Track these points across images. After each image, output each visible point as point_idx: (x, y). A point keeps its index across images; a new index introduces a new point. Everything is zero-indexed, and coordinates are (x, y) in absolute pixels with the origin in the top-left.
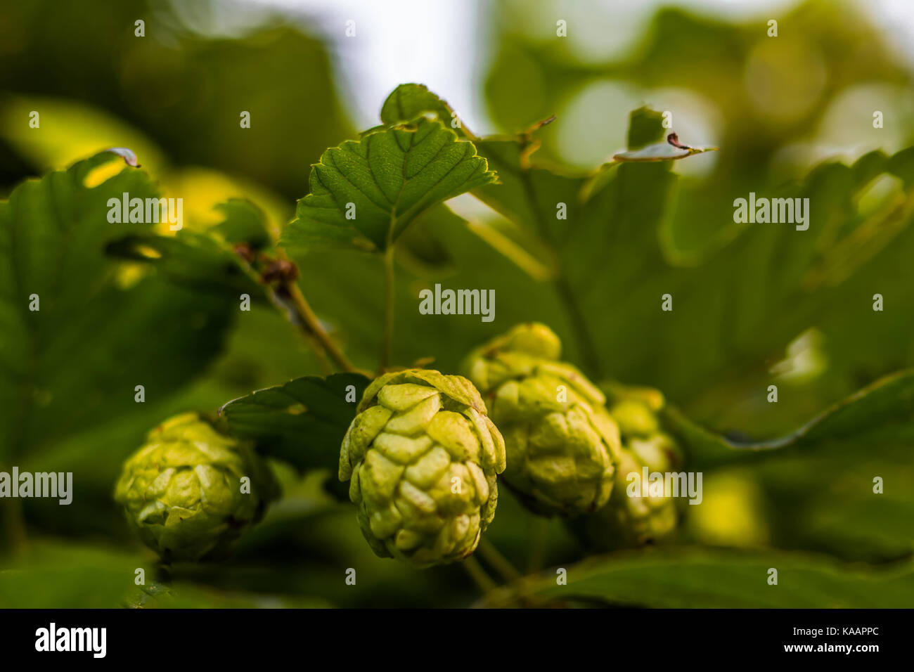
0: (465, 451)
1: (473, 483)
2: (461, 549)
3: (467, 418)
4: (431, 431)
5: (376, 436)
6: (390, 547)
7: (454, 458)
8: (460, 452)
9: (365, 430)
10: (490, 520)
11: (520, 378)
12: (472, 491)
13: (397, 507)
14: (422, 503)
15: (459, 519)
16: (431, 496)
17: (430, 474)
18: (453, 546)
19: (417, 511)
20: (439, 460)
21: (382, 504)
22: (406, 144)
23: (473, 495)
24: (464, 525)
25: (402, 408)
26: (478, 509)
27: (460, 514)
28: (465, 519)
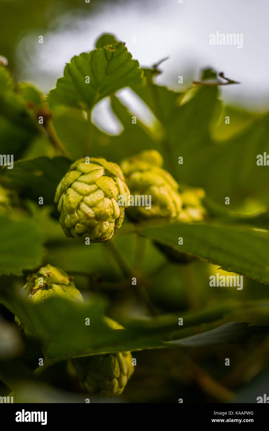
0: (112, 193)
1: (113, 208)
2: (104, 237)
3: (115, 181)
4: (98, 183)
5: (73, 183)
6: (72, 231)
7: (106, 196)
8: (109, 193)
9: (69, 179)
10: (119, 227)
11: (141, 171)
12: (112, 211)
13: (77, 213)
14: (89, 213)
15: (105, 222)
16: (93, 211)
17: (94, 200)
18: (100, 234)
19: (86, 215)
20: (99, 195)
21: (71, 211)
22: (109, 57)
23: (112, 213)
24: (107, 226)
25: (86, 172)
26: (114, 220)
27: (105, 221)
28: (107, 223)
